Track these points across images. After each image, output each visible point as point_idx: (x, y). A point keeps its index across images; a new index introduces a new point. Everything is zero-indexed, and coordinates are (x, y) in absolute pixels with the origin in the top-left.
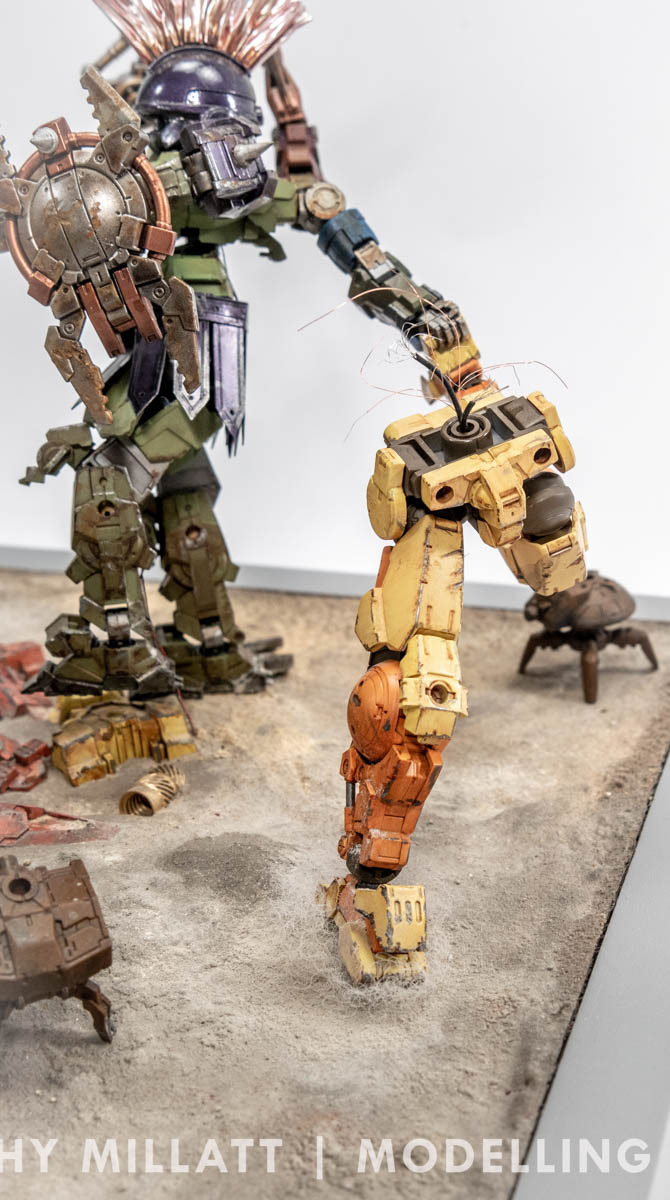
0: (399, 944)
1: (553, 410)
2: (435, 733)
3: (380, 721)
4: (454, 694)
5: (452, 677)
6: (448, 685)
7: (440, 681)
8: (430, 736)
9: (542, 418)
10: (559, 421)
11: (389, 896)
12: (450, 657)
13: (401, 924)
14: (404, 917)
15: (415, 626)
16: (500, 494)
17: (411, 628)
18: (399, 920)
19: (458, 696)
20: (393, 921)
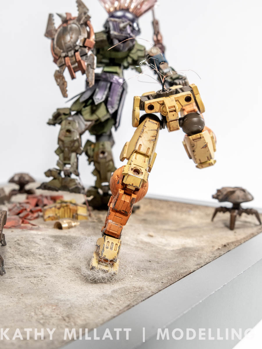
0: (105, 256)
1: (196, 87)
2: (133, 184)
3: (117, 180)
4: (143, 173)
5: (143, 168)
6: (141, 169)
7: (138, 168)
8: (131, 185)
9: (192, 89)
10: (198, 92)
11: (106, 239)
12: (145, 162)
13: (108, 249)
14: (109, 247)
15: (134, 150)
16: (169, 107)
17: (133, 151)
18: (107, 248)
19: (144, 174)
20: (105, 248)
